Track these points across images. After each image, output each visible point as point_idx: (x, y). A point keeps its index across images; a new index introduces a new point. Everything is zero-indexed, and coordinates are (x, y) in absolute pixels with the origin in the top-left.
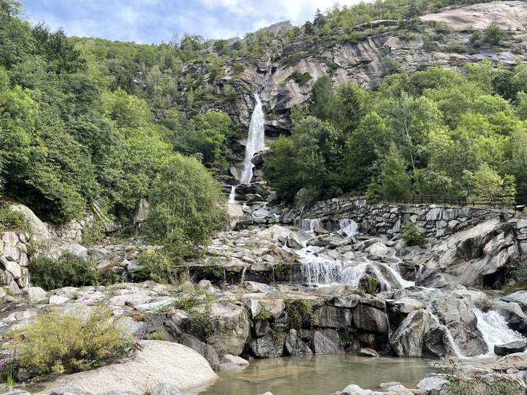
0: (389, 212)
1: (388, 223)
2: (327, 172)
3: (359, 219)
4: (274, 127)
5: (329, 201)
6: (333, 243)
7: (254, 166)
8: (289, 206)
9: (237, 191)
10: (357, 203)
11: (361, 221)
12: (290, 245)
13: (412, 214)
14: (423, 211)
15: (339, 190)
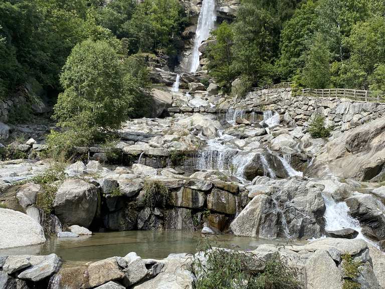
0: (307, 105)
1: (305, 115)
2: (260, 62)
3: (282, 111)
4: (225, 13)
5: (259, 92)
6: (247, 133)
7: (201, 54)
8: (226, 96)
9: (181, 80)
10: (283, 95)
11: (284, 113)
12: (205, 133)
13: (326, 107)
14: (335, 104)
15: (270, 81)
